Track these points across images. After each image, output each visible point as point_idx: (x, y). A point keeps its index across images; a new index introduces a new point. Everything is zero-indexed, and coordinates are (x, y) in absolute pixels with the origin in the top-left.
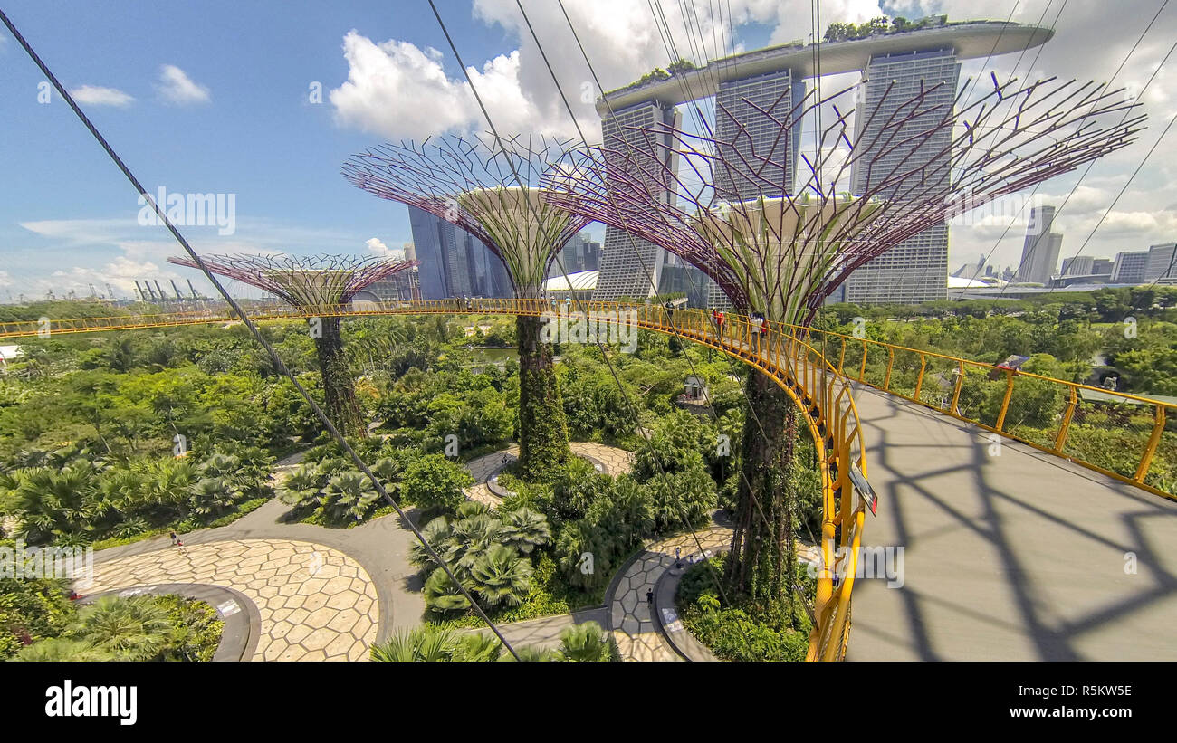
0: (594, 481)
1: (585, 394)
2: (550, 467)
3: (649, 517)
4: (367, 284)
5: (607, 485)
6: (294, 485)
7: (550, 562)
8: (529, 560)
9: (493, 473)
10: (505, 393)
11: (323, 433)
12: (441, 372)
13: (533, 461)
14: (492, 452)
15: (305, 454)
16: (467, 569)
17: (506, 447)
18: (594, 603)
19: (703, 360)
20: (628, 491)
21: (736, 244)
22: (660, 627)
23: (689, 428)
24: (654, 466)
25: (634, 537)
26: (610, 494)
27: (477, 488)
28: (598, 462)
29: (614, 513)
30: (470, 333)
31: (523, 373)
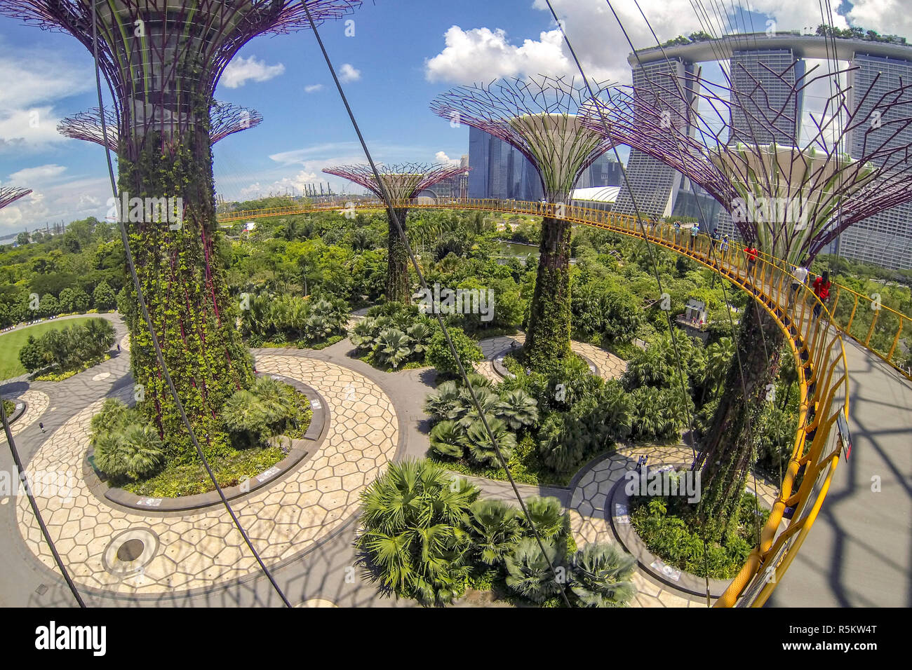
0: (586, 381)
1: (593, 297)
2: (549, 359)
3: (626, 424)
4: (431, 184)
5: (597, 387)
6: (361, 331)
7: (531, 441)
8: (514, 435)
9: (499, 354)
10: (521, 285)
11: (382, 295)
12: (472, 259)
13: (536, 350)
14: (502, 335)
15: (368, 310)
16: (464, 428)
17: (514, 334)
18: (560, 484)
19: (706, 285)
20: (614, 396)
21: (749, 181)
22: (609, 516)
23: (683, 348)
24: (643, 378)
25: (609, 439)
26: (598, 396)
27: (484, 364)
28: (593, 364)
29: (597, 414)
30: (501, 228)
31: (540, 269)
